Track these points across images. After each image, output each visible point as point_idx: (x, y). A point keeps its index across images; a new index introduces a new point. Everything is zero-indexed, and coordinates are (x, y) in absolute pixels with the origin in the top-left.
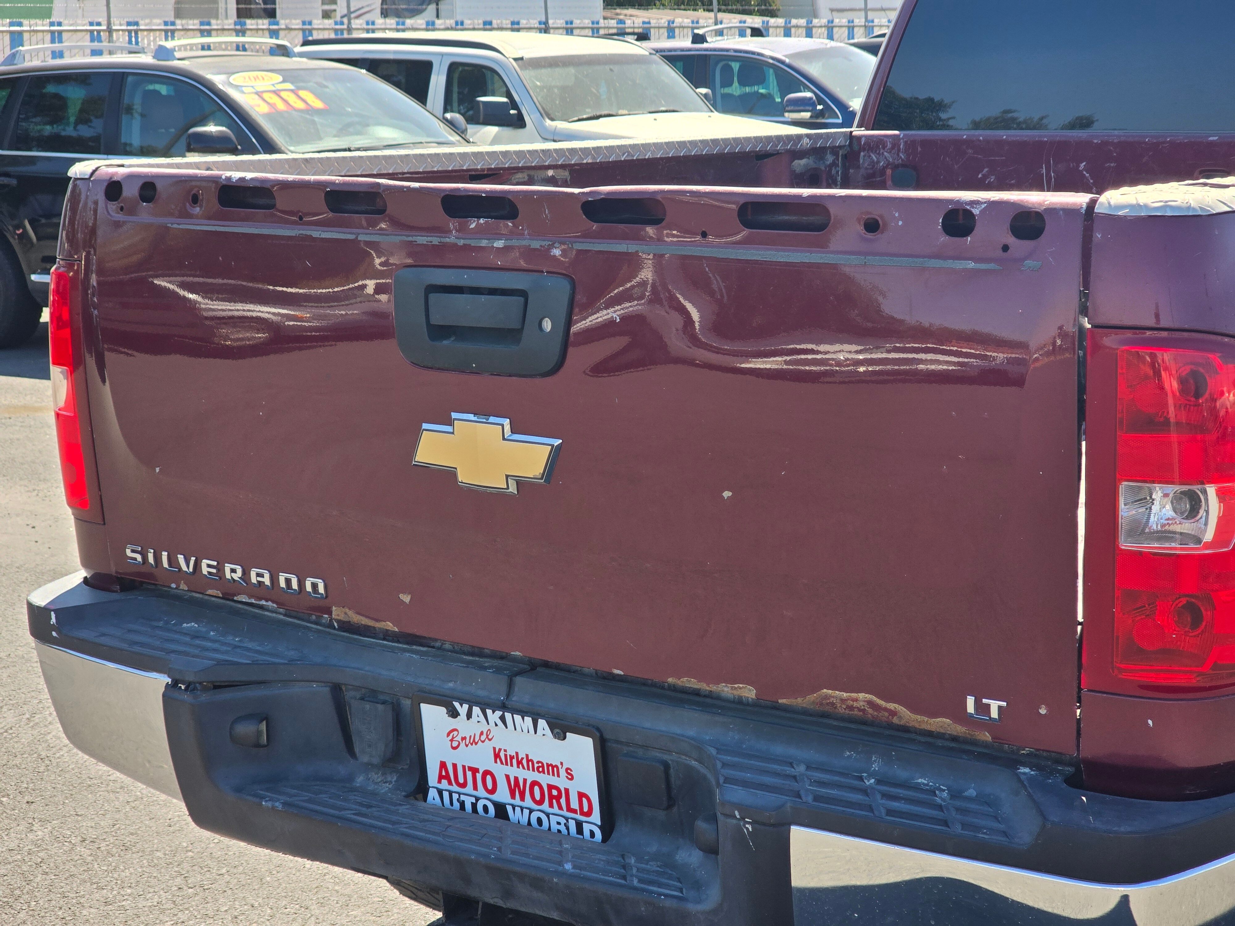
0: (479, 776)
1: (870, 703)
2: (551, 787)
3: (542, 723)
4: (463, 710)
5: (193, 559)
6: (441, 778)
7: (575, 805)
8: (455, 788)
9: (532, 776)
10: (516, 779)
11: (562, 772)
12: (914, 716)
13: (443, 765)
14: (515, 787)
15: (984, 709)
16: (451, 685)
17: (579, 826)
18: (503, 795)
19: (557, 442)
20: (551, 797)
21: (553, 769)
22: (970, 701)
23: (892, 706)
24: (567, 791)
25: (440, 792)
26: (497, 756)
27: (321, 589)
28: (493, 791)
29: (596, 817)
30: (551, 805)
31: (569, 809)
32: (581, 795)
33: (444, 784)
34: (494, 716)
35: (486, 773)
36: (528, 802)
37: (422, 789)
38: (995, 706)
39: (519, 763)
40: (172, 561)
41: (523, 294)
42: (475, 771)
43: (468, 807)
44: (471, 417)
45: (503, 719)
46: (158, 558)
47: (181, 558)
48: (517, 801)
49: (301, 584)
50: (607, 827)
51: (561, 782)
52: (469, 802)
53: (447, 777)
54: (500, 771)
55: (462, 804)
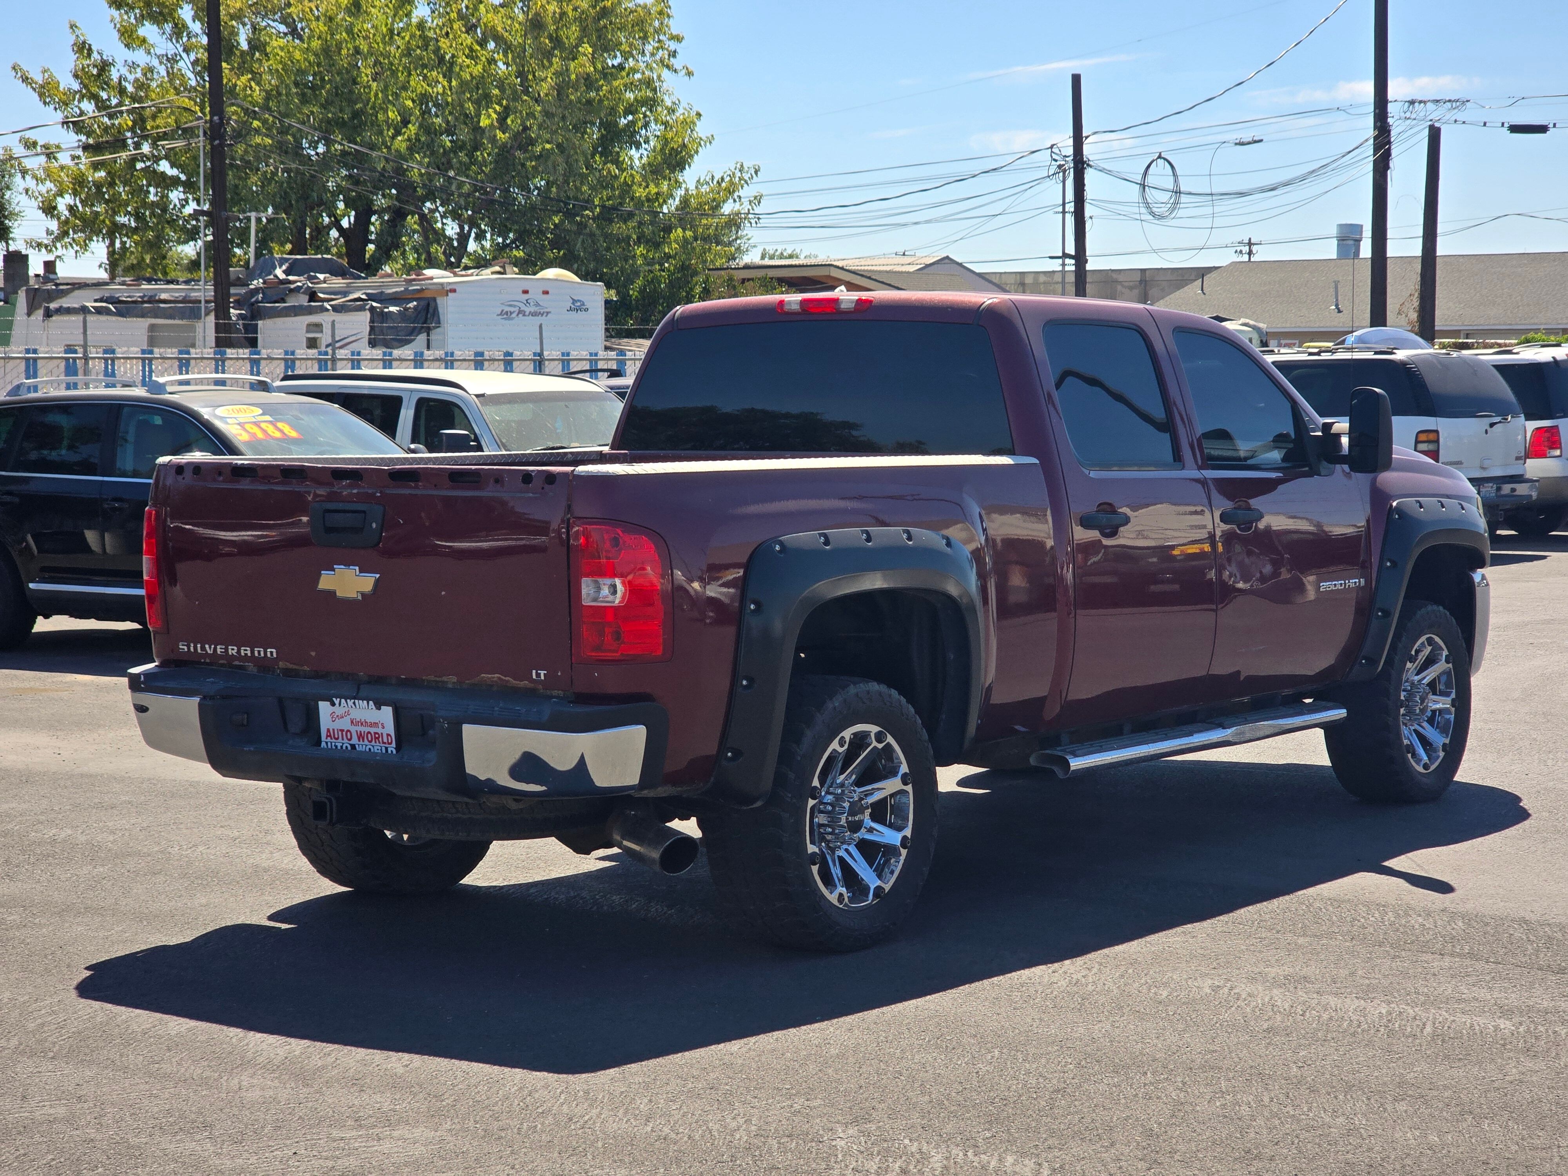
1: (499, 678)
2: (375, 733)
3: (371, 703)
4: (337, 701)
6: (327, 736)
7: (385, 740)
8: (334, 740)
9: (367, 729)
11: (380, 725)
12: (514, 682)
13: (328, 730)
14: (360, 736)
15: (538, 675)
17: (386, 749)
18: (354, 741)
19: (378, 576)
20: (376, 738)
21: (375, 725)
22: (534, 672)
23: (507, 678)
25: (327, 743)
26: (352, 722)
27: (275, 655)
28: (350, 740)
29: (394, 745)
31: (384, 743)
32: (388, 735)
33: (329, 739)
34: (350, 702)
35: (348, 731)
36: (366, 742)
37: (319, 742)
38: (542, 673)
39: (362, 724)
40: (203, 648)
41: (364, 512)
42: (342, 731)
43: (339, 748)
44: (342, 567)
45: (354, 703)
46: (195, 648)
47: (207, 646)
48: (361, 742)
49: (265, 653)
50: (398, 748)
51: (379, 730)
52: (339, 745)
53: (330, 736)
54: (353, 729)
55: (336, 747)
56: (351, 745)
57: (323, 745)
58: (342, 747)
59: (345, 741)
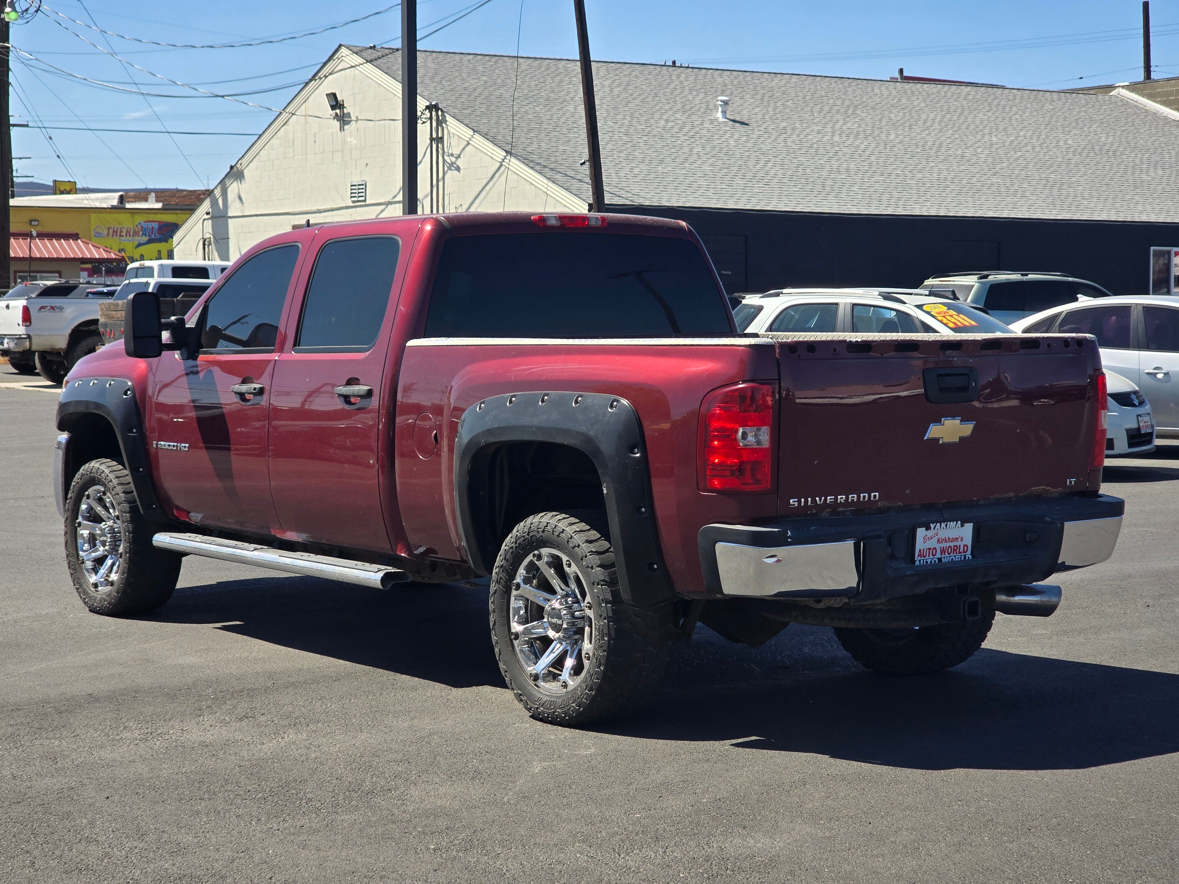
0: (931, 551)
1: (1043, 489)
5: (823, 498)
9: (948, 544)
10: (944, 547)
13: (920, 550)
14: (943, 551)
16: (923, 519)
18: (938, 555)
19: (975, 422)
20: (954, 550)
24: (960, 546)
30: (953, 554)
36: (946, 555)
39: (946, 541)
42: (930, 549)
43: (929, 563)
44: (950, 418)
46: (806, 501)
47: (817, 499)
52: (929, 561)
55: (927, 562)
56: (938, 558)
57: (917, 563)
58: (931, 562)
59: (931, 557)
